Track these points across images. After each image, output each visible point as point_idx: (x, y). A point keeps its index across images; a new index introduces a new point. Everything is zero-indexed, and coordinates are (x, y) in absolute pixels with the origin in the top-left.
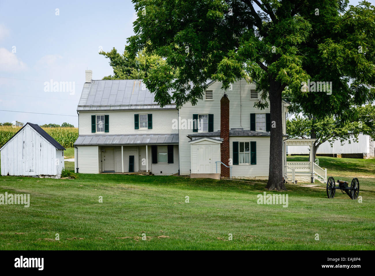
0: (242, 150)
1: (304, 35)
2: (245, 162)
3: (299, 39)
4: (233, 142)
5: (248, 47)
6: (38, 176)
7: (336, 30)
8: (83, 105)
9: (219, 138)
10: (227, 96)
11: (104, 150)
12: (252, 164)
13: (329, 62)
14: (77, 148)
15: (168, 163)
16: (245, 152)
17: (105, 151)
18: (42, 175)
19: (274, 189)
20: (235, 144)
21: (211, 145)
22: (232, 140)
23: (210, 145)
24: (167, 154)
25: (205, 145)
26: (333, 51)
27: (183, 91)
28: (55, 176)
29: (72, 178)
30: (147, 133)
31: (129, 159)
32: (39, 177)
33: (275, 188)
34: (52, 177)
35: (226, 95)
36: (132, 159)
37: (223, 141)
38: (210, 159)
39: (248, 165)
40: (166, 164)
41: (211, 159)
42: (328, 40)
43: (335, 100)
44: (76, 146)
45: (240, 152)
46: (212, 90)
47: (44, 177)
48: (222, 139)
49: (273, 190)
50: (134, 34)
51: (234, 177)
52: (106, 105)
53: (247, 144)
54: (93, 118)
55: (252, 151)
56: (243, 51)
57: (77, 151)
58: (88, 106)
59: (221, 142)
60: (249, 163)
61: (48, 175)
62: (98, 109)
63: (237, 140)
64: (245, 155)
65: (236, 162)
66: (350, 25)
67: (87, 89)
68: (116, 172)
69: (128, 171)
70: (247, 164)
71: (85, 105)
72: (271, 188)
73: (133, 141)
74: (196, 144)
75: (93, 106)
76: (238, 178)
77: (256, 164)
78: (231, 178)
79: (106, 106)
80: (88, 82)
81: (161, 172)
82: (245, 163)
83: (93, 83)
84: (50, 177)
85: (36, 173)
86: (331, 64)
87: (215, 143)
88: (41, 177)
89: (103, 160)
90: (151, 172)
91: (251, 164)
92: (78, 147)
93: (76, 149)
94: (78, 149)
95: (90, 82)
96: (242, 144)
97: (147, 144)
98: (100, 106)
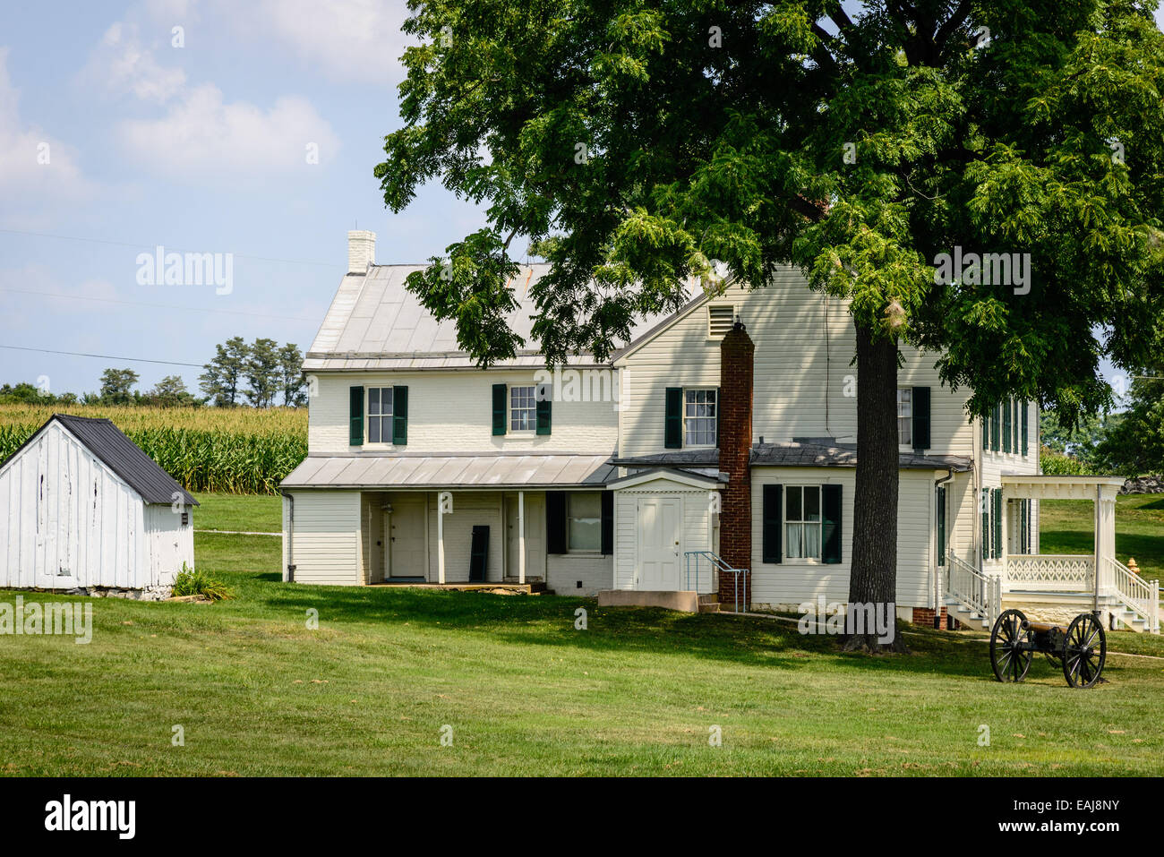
0: (794, 514)
1: (933, 131)
2: (803, 555)
3: (908, 145)
4: (764, 485)
5: (719, 174)
6: (84, 589)
7: (1033, 115)
8: (326, 351)
9: (714, 472)
10: (744, 328)
11: (389, 506)
12: (828, 563)
13: (994, 223)
14: (291, 499)
15: (602, 553)
16: (803, 521)
17: (392, 509)
18: (99, 588)
19: (861, 648)
20: (772, 492)
21: (681, 495)
22: (761, 479)
23: (677, 496)
24: (599, 521)
25: (663, 496)
26: (1005, 187)
27: (567, 312)
28: (141, 590)
29: (208, 598)
30: (535, 449)
31: (471, 536)
32: (89, 595)
33: (865, 646)
34: (130, 595)
35: (741, 325)
36: (481, 538)
37: (728, 480)
38: (677, 543)
39: (815, 563)
40: (597, 556)
41: (682, 544)
42: (1000, 148)
43: (1023, 352)
44: (288, 493)
45: (788, 519)
46: (732, 307)
47: (103, 593)
48: (725, 477)
49: (855, 649)
50: (401, 124)
51: (767, 607)
52: (398, 351)
53: (811, 492)
54: (356, 394)
55: (827, 515)
56: (704, 189)
57: (292, 508)
58: (339, 356)
59: (722, 486)
60: (816, 559)
61: (117, 588)
62: (373, 364)
63: (777, 478)
64: (801, 533)
65: (773, 554)
66: (1081, 97)
67: (351, 297)
68: (427, 581)
69: (468, 580)
70: (811, 561)
71: (331, 350)
72: (850, 645)
73: (476, 477)
74: (632, 490)
75: (357, 356)
76: (781, 607)
77: (840, 562)
78: (754, 607)
79: (397, 356)
80: (358, 271)
81: (579, 585)
82: (803, 559)
83: (373, 276)
84: (121, 595)
85: (78, 579)
86: (999, 231)
87: (695, 489)
88: (94, 594)
89: (386, 542)
90: (546, 583)
91: (823, 562)
92: (296, 497)
93: (289, 502)
94: (296, 502)
95: (365, 271)
96: (794, 492)
97: (521, 487)
98: (380, 357)
